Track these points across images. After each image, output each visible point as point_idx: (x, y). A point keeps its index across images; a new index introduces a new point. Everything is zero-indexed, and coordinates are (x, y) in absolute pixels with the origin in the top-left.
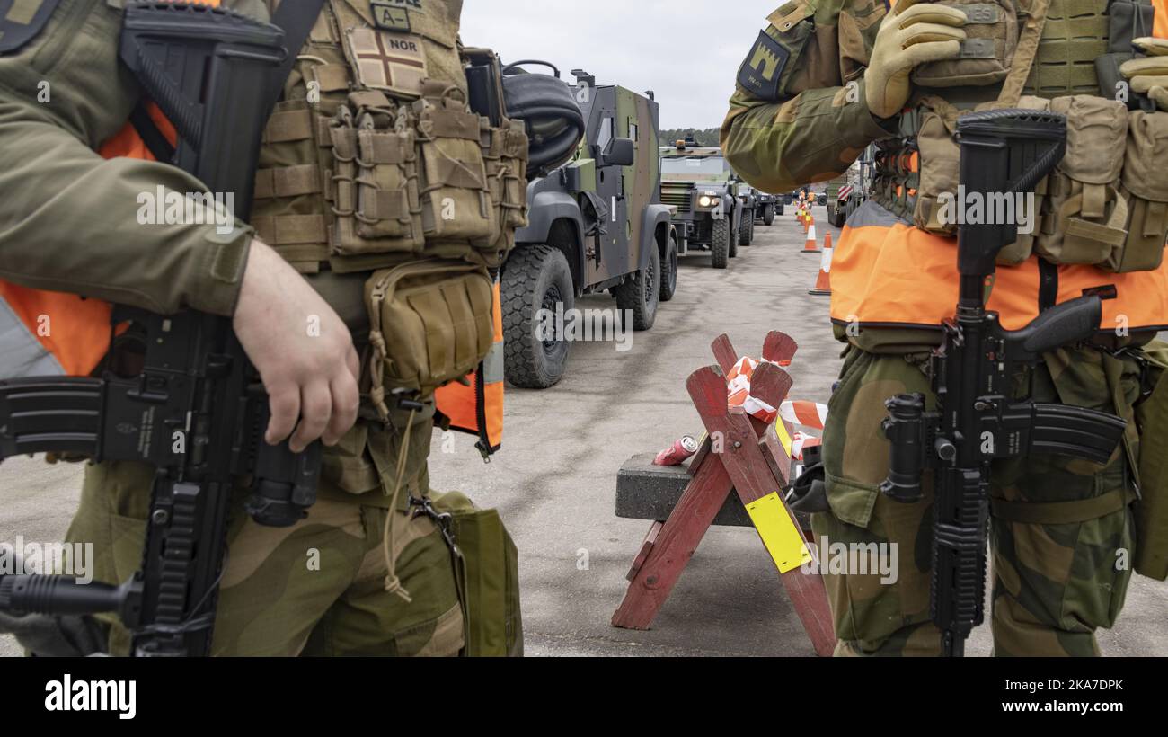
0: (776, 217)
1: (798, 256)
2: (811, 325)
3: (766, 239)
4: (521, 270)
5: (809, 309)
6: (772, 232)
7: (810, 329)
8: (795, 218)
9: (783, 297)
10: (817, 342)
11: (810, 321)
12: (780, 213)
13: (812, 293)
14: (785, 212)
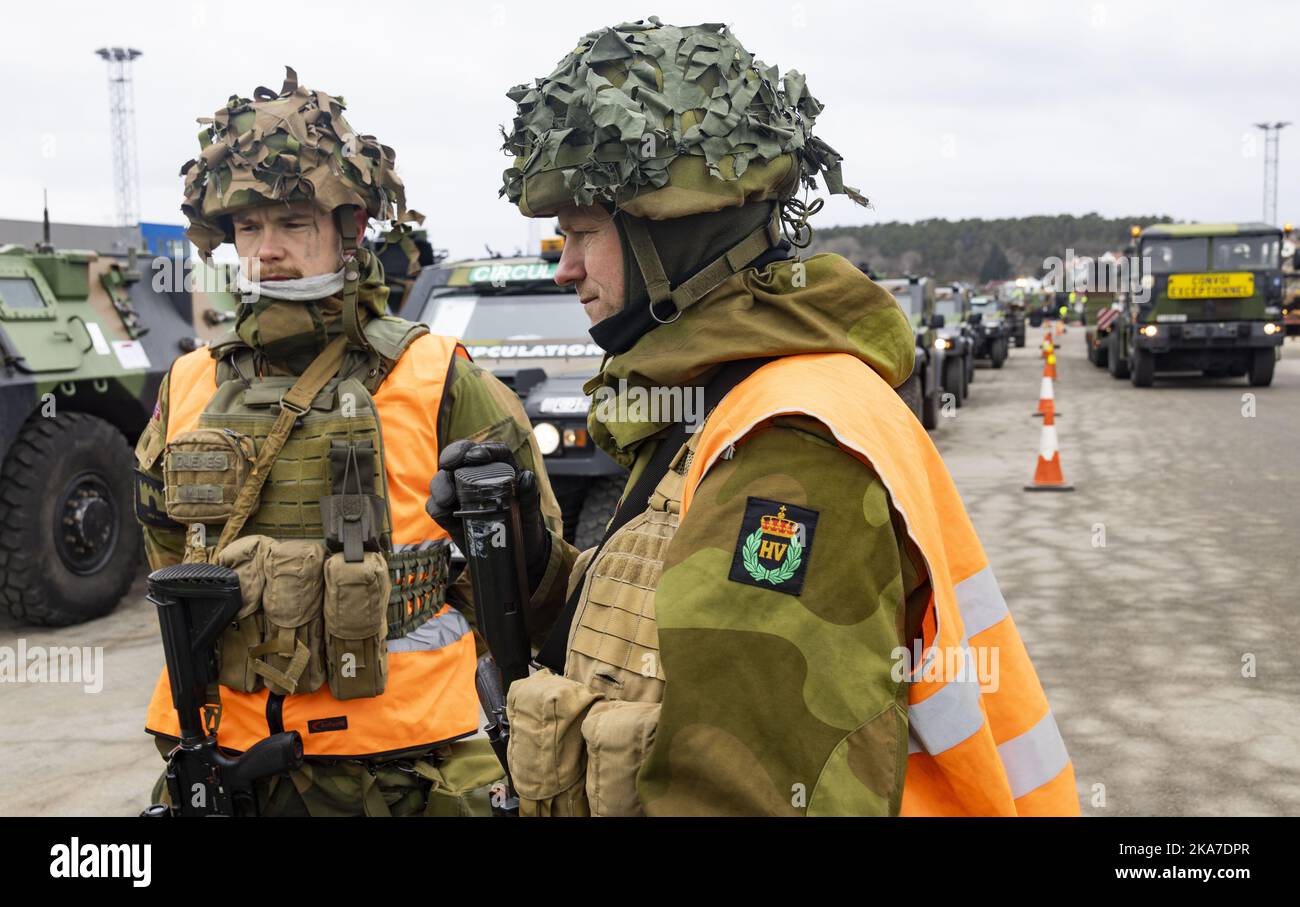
0: (1013, 352)
1: (1026, 423)
2: (1014, 542)
3: (988, 394)
4: (603, 509)
5: (1018, 515)
6: (1001, 380)
7: (1010, 549)
8: (1039, 352)
9: (985, 497)
10: (1013, 571)
11: (1013, 536)
12: (1020, 343)
13: (1028, 489)
14: (1028, 341)
